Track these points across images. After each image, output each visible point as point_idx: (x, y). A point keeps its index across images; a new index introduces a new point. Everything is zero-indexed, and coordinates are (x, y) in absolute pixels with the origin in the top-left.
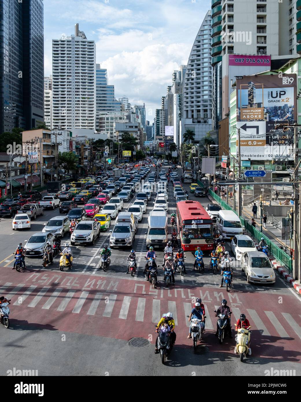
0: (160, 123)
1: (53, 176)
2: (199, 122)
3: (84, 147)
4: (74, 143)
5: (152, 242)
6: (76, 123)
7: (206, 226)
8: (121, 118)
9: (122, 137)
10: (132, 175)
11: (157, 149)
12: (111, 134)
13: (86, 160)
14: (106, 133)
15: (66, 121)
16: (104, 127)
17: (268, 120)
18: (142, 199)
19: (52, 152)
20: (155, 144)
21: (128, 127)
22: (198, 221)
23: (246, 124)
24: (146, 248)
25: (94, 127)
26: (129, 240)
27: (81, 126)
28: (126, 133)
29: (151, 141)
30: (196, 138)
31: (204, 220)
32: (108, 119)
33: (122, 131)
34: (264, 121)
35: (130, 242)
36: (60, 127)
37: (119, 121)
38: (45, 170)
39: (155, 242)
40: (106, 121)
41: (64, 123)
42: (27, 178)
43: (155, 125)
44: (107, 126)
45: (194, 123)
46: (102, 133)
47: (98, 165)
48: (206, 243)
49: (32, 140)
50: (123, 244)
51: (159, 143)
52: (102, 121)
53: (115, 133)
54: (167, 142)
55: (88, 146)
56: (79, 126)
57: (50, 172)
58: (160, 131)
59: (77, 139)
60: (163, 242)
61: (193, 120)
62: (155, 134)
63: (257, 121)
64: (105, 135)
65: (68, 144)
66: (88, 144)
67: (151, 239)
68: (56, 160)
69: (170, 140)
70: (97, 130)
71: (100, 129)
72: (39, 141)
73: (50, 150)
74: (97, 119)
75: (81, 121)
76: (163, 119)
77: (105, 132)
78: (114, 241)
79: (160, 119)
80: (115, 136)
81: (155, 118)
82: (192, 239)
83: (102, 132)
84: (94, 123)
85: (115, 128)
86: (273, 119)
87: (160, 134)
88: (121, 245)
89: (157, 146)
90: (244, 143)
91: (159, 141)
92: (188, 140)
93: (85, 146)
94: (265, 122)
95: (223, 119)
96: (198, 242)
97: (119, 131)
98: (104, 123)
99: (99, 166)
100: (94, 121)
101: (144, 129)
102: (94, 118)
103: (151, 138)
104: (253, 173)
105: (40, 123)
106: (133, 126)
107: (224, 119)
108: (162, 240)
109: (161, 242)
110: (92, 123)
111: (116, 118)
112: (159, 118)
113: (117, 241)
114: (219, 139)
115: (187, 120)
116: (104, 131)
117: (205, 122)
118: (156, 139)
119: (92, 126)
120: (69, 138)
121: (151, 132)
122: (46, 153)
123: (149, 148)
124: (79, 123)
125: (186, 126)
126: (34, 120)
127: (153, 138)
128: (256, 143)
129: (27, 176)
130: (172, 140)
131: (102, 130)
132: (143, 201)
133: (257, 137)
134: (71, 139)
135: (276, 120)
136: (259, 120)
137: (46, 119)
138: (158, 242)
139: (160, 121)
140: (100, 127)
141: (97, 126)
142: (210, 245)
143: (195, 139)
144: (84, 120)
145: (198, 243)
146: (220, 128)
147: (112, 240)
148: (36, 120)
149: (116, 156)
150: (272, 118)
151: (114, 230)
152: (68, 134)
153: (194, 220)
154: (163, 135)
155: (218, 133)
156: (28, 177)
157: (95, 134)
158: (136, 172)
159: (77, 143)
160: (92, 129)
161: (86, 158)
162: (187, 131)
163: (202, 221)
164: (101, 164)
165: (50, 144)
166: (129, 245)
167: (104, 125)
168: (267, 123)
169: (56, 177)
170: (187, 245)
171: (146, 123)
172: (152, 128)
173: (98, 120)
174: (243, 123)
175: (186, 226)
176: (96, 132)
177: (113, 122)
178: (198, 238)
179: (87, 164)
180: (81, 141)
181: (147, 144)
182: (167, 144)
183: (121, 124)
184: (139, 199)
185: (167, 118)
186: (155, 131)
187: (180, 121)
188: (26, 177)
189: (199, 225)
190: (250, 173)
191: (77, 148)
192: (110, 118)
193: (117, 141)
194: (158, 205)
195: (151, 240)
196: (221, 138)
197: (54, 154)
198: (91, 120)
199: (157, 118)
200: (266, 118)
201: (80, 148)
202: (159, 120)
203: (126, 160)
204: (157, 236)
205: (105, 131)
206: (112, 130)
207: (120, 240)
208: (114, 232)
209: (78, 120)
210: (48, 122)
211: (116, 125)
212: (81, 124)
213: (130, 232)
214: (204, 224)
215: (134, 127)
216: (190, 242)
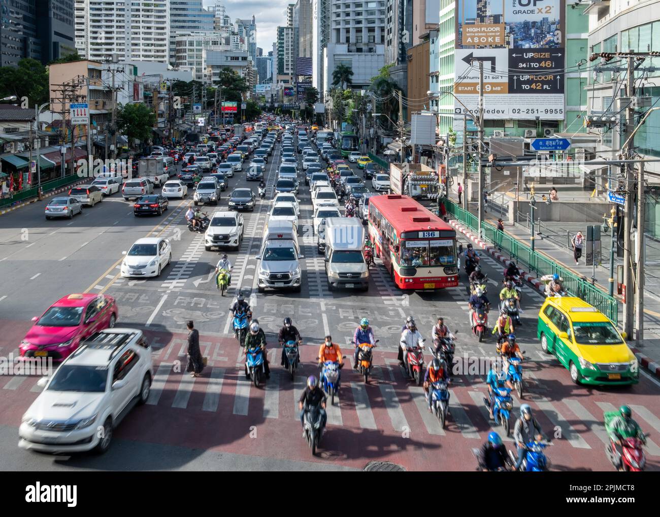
0: (285, 51)
1: (109, 147)
2: (359, 50)
3: (159, 95)
4: (141, 87)
5: (341, 277)
6: (133, 51)
7: (444, 243)
8: (215, 43)
9: (220, 77)
10: (251, 146)
11: (281, 99)
12: (199, 70)
13: (163, 120)
14: (189, 70)
15: (114, 46)
16: (184, 58)
17: (512, 46)
18: (288, 191)
19: (104, 104)
20: (277, 89)
21: (229, 59)
22: (430, 232)
23: (472, 54)
24: (327, 288)
25: (167, 59)
26: (296, 274)
27: (143, 56)
28: (227, 69)
29: (268, 85)
30: (355, 79)
31: (440, 231)
32: (191, 44)
33: (218, 67)
34: (505, 48)
35: (298, 279)
36: (115, 57)
37: (213, 48)
38: (95, 137)
39: (347, 277)
40: (187, 47)
41: (110, 50)
42: (65, 152)
43: (275, 56)
44: (191, 57)
45: (351, 52)
46: (183, 70)
47: (181, 128)
48: (444, 275)
49: (73, 81)
50: (285, 283)
51: (283, 88)
52: (181, 48)
53: (205, 69)
54: (300, 87)
55: (166, 92)
56: (139, 56)
57: (104, 140)
58: (285, 67)
59: (144, 80)
60: (362, 276)
61: (349, 46)
62: (275, 71)
63: (493, 48)
64: (187, 74)
65: (132, 89)
66: (165, 90)
67: (338, 272)
68: (114, 118)
69: (305, 83)
70: (171, 64)
71: (178, 61)
72: (85, 83)
73: (100, 101)
74: (172, 43)
75: (142, 47)
76: (290, 44)
77: (187, 68)
78: (267, 278)
79: (285, 45)
80: (205, 76)
81: (274, 44)
82: (419, 266)
83: (181, 68)
84: (167, 51)
85: (205, 61)
86: (521, 45)
87: (285, 71)
88: (282, 285)
89: (280, 93)
90: (469, 88)
91: (284, 85)
92: (341, 83)
93: (159, 92)
94: (507, 50)
95: (414, 45)
96: (430, 272)
97: (213, 67)
98: (185, 51)
99: (183, 129)
100: (167, 48)
101: (253, 63)
102: (167, 42)
103: (265, 80)
104: (547, 143)
105: (68, 49)
106: (238, 58)
107: (418, 46)
108: (360, 274)
109: (358, 277)
110: (163, 51)
111: (207, 43)
112: (283, 43)
113: (273, 278)
114: (409, 80)
115: (338, 46)
116: (185, 66)
117: (370, 50)
118: (278, 81)
119: (163, 57)
120: (133, 77)
121: (265, 69)
122: (94, 107)
123: (264, 97)
124: (139, 50)
125: (336, 57)
126: (56, 44)
127: (271, 79)
128: (490, 88)
129: (65, 148)
130: (308, 83)
131: (181, 64)
132: (291, 195)
133: (493, 78)
134: (135, 80)
135: (527, 46)
136: (496, 47)
137: (78, 43)
138: (352, 277)
139: (285, 48)
140: (177, 59)
141: (171, 56)
142: (451, 277)
143: (353, 82)
144: (148, 45)
145: (430, 275)
146: (410, 61)
147: (263, 276)
148: (60, 44)
149: (211, 111)
150: (520, 42)
151: (265, 255)
152: (131, 70)
153: (423, 231)
154: (290, 74)
155: (405, 71)
156: (67, 149)
157: (169, 71)
158: (255, 141)
159: (146, 87)
160: (162, 62)
161: (161, 115)
162: (338, 67)
163: (437, 234)
164: (186, 126)
165: (101, 88)
166: (295, 285)
167: (184, 54)
168: (511, 52)
169: (113, 151)
170: (409, 279)
171: (257, 53)
172: (268, 61)
173: (174, 46)
174: (466, 52)
175: (409, 243)
176: (170, 67)
177: (202, 50)
178: (430, 266)
179: (163, 126)
180: (152, 84)
181: (260, 89)
182: (300, 89)
183: (217, 52)
184: (282, 191)
185: (298, 43)
186: (275, 67)
187: (325, 49)
188: (64, 150)
189: (431, 242)
190: (541, 143)
191: (146, 97)
192: (195, 43)
193: (210, 84)
194: (322, 201)
195: (339, 274)
196: (411, 80)
197: (108, 107)
198: (161, 45)
199: (279, 43)
200: (508, 43)
201: (151, 97)
202: (283, 47)
203: (228, 119)
204: (348, 264)
205: (187, 66)
206: (199, 64)
207: (279, 275)
208: (265, 259)
209: (136, 45)
210: (81, 49)
211: (207, 55)
212: (142, 53)
213: (295, 259)
214: (440, 238)
215: (240, 59)
216: (414, 272)
